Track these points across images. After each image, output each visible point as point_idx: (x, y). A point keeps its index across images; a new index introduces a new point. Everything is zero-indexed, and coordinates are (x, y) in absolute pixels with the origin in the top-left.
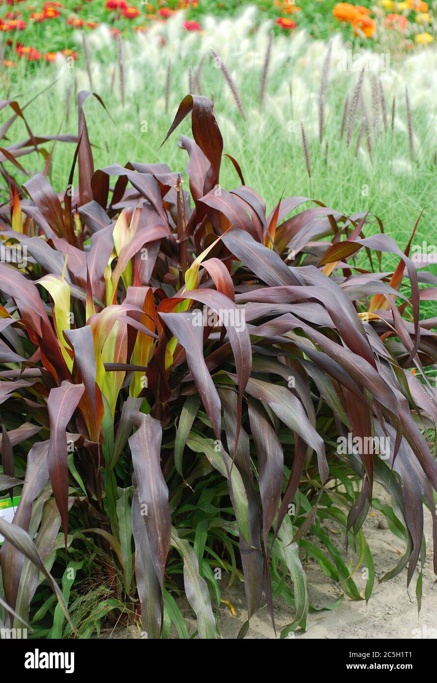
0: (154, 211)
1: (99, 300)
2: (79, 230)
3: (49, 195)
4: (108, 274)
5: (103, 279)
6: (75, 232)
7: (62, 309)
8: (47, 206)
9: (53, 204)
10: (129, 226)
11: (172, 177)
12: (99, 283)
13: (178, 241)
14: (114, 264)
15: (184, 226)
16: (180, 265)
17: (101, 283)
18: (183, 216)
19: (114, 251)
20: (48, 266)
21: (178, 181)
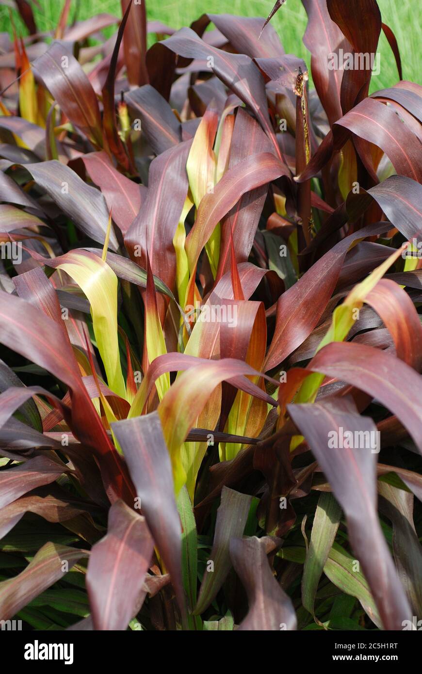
0: (255, 123)
1: (165, 286)
2: (126, 132)
3: (77, 83)
4: (180, 239)
5: (171, 249)
6: (120, 133)
7: (104, 315)
8: (74, 100)
9: (85, 98)
10: (213, 149)
11: (287, 67)
12: (164, 256)
13: (296, 179)
14: (190, 222)
15: (307, 152)
16: (299, 215)
17: (169, 256)
18: (306, 136)
19: (190, 195)
20: (79, 216)
21: (299, 79)
